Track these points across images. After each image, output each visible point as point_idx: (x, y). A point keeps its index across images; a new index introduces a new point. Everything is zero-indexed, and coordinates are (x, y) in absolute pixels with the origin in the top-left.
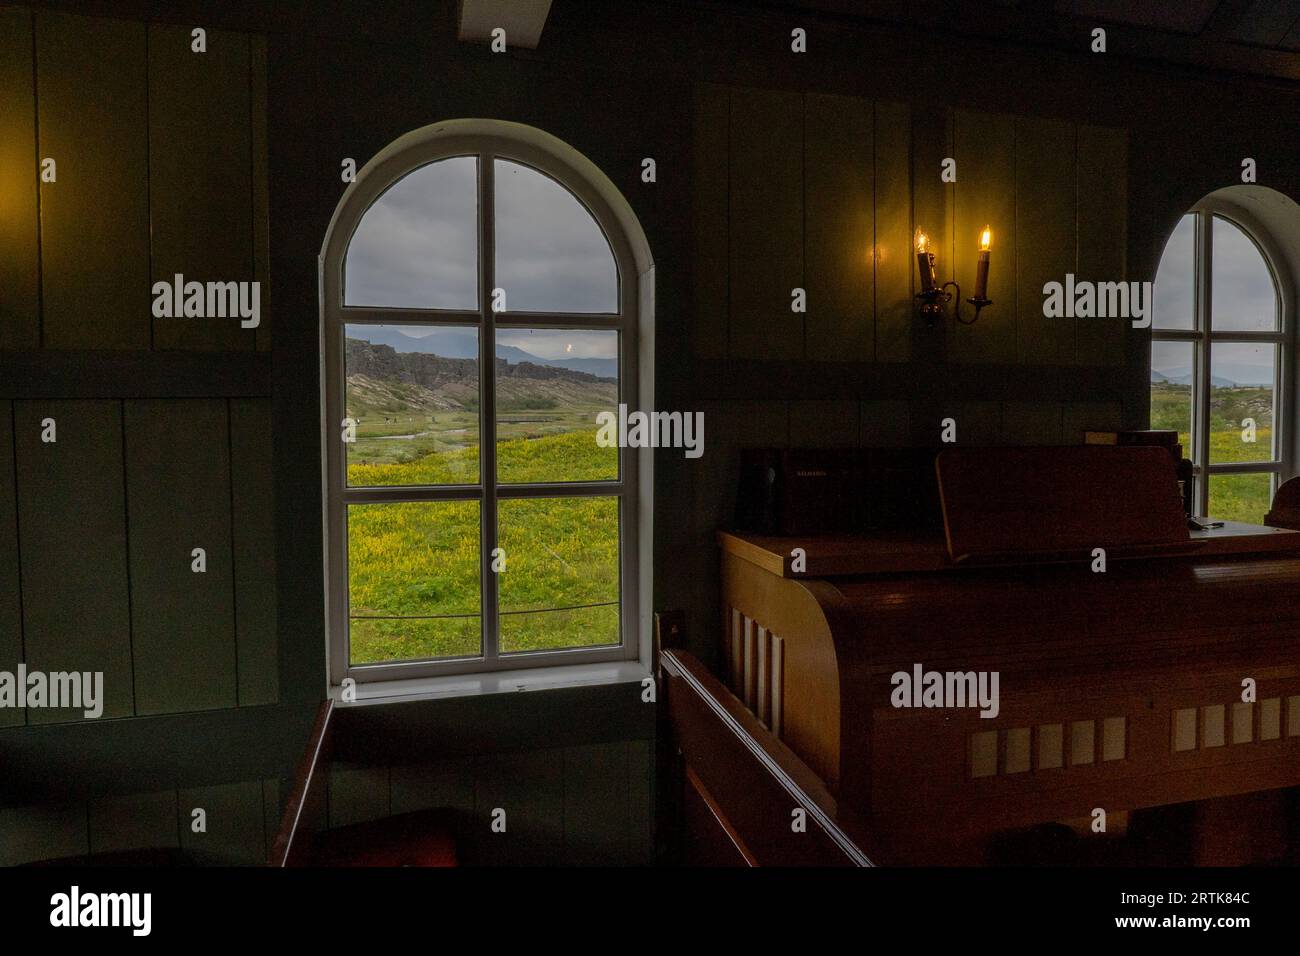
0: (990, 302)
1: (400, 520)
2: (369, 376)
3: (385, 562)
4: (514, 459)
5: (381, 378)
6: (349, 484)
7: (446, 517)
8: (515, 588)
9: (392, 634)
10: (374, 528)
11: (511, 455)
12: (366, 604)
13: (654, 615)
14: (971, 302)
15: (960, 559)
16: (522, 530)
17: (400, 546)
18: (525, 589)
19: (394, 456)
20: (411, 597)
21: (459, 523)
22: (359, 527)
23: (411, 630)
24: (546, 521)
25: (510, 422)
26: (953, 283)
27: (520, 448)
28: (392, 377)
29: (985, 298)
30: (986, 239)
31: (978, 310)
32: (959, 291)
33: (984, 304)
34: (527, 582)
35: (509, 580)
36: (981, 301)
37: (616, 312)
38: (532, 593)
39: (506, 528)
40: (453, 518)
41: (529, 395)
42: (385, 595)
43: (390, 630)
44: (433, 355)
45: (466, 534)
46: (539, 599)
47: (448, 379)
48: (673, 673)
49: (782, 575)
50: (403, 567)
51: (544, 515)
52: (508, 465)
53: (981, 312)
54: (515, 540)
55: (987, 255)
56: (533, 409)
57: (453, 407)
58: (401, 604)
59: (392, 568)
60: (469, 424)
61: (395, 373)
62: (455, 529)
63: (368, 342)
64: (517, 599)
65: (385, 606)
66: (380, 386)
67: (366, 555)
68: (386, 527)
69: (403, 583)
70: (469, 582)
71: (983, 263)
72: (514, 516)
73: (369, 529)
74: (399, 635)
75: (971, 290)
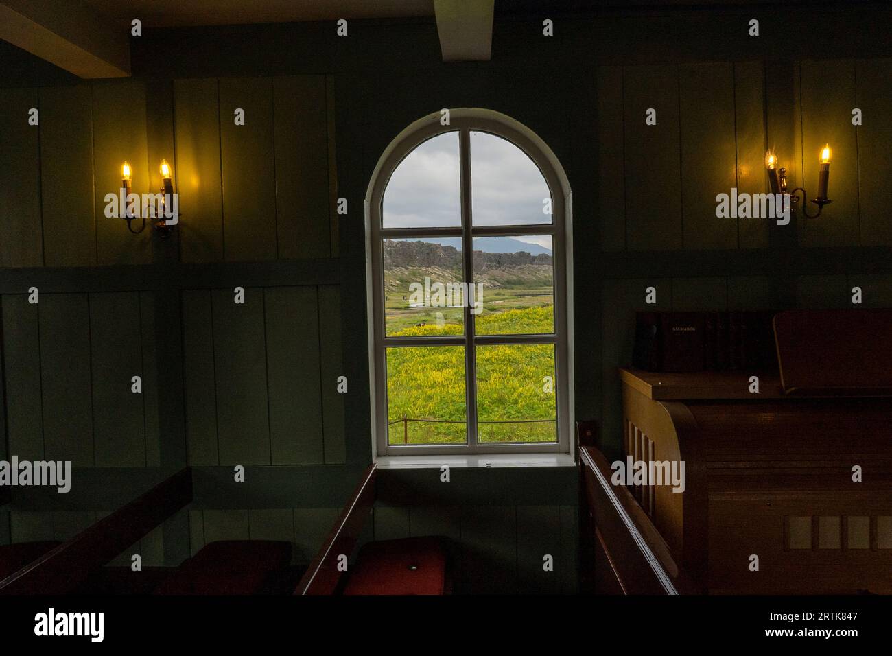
0: (830, 202)
1: (454, 360)
2: (441, 267)
3: (444, 388)
4: (531, 321)
5: (447, 267)
6: (387, 336)
7: (484, 360)
8: (526, 408)
9: (445, 434)
10: (438, 366)
11: (529, 318)
12: (430, 414)
13: (575, 423)
14: (814, 202)
15: (790, 390)
16: (533, 369)
17: (453, 377)
18: (533, 408)
19: (457, 319)
20: (458, 410)
21: (492, 363)
22: (428, 365)
23: (456, 432)
24: (550, 364)
25: (533, 296)
26: (801, 189)
27: (535, 313)
28: (455, 267)
29: (826, 198)
30: (826, 154)
31: (821, 207)
32: (805, 194)
33: (825, 203)
34: (534, 404)
35: (521, 402)
36: (823, 201)
37: (551, 223)
38: (538, 411)
39: (522, 367)
40: (489, 360)
41: (546, 277)
42: (442, 408)
43: (443, 431)
44: (481, 252)
45: (496, 371)
46: (541, 416)
47: (491, 267)
48: (586, 463)
49: (651, 397)
50: (454, 392)
51: (549, 359)
52: (527, 325)
53: (823, 210)
54: (528, 375)
55: (827, 166)
56: (547, 286)
57: (495, 286)
58: (451, 415)
59: (448, 392)
60: (504, 297)
61: (457, 264)
62: (489, 368)
63: (440, 245)
64: (527, 415)
65: (442, 416)
66: (448, 273)
67: (432, 383)
68: (446, 365)
69: (453, 401)
70: (495, 403)
71: (823, 172)
72: (529, 359)
73: (435, 365)
74: (449, 435)
75: (815, 193)
